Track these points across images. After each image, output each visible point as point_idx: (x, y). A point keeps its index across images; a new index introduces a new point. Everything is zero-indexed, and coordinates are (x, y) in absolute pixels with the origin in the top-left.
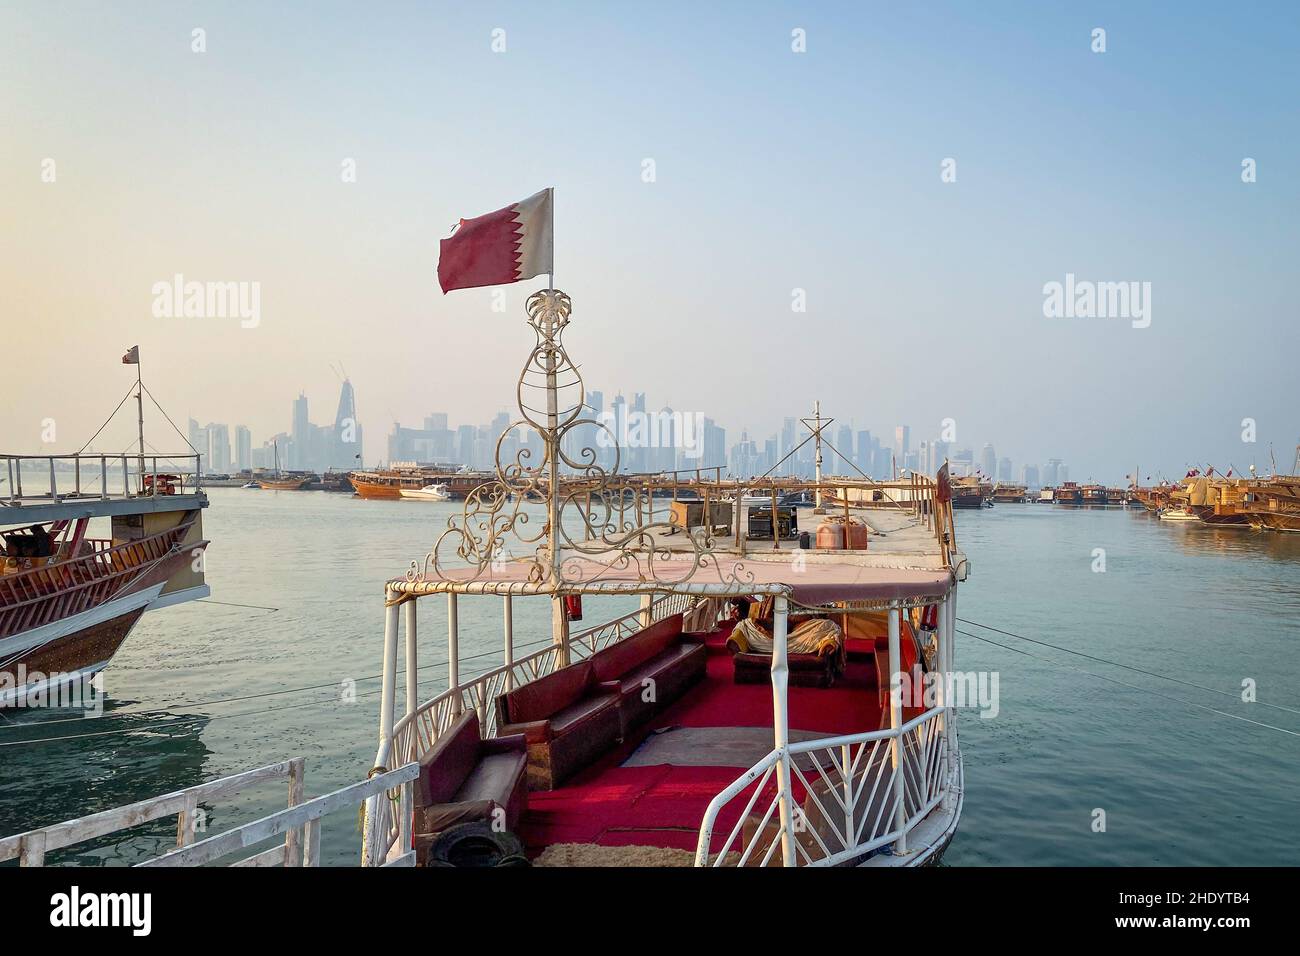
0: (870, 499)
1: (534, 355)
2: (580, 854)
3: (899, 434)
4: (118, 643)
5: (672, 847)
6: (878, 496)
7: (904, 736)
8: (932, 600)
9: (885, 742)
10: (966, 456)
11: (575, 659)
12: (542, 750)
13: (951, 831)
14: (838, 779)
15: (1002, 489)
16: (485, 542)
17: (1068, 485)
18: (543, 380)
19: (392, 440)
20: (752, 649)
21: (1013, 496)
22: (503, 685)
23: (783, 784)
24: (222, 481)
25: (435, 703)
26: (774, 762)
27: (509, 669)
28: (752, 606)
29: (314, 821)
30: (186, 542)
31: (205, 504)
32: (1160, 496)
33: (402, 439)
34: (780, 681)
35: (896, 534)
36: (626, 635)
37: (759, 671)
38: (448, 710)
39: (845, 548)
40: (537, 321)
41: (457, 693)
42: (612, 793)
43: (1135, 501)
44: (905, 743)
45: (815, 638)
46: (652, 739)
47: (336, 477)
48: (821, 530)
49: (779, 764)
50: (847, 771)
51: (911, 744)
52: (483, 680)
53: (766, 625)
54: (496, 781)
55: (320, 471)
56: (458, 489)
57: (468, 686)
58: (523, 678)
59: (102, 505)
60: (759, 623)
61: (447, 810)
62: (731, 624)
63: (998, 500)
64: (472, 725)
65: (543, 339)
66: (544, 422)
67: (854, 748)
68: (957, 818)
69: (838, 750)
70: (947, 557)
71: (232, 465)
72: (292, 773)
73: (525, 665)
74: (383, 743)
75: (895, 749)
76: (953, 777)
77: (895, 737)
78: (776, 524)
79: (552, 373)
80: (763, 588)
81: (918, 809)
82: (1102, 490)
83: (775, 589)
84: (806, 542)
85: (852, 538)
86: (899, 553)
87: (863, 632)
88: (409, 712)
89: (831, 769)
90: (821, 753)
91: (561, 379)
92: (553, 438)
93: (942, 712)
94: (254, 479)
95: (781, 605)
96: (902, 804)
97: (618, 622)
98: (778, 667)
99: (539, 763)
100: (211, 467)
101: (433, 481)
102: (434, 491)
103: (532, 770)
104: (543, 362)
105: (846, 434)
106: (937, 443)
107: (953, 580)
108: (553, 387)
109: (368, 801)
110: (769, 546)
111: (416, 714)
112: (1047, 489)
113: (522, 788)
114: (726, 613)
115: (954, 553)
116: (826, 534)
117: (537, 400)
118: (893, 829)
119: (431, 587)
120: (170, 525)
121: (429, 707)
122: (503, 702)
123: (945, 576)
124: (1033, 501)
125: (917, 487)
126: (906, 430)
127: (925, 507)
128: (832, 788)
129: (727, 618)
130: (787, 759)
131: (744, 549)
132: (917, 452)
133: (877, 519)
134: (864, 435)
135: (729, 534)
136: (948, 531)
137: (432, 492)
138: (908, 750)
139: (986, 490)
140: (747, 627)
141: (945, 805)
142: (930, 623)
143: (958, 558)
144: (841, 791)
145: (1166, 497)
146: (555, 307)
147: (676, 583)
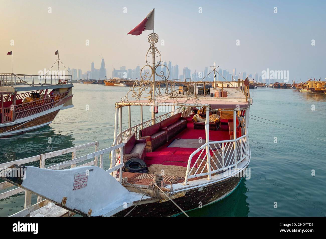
0: (226, 86)
1: (150, 49)
2: (159, 167)
3: (234, 70)
4: (54, 117)
5: (180, 166)
7: (237, 141)
8: (244, 109)
9: (232, 142)
10: (251, 75)
11: (157, 122)
12: (149, 143)
13: (248, 165)
14: (221, 151)
15: (259, 84)
16: (138, 93)
17: (276, 83)
18: (152, 55)
19: (113, 72)
20: (198, 121)
21: (262, 86)
22: (140, 128)
23: (208, 151)
24: (76, 82)
25: (126, 131)
26: (205, 146)
27: (142, 124)
28: (198, 111)
29: (102, 155)
30: (69, 95)
31: (73, 86)
33: (115, 72)
34: (207, 127)
35: (234, 94)
36: (168, 117)
37: (202, 126)
38: (128, 132)
39: (222, 97)
40: (150, 41)
41: (130, 129)
42: (166, 153)
43: (294, 87)
44: (237, 143)
46: (174, 141)
47: (101, 81)
48: (216, 93)
49: (207, 147)
50: (223, 149)
51: (238, 143)
52: (136, 126)
53: (203, 116)
54: (139, 150)
55: (97, 80)
56: (129, 84)
57: (133, 128)
58: (145, 126)
59: (51, 86)
60: (200, 115)
61: (129, 155)
63: (258, 87)
64: (134, 137)
65: (152, 45)
66: (152, 65)
67: (225, 144)
68: (249, 162)
69: (221, 144)
70: (247, 99)
71: (77, 78)
72: (96, 145)
73: (145, 123)
74: (115, 139)
75: (235, 145)
76: (248, 152)
77: (235, 141)
78: (205, 91)
79: (154, 54)
80: (203, 105)
81: (240, 159)
82: (285, 84)
83: (206, 105)
84: (212, 95)
85: (224, 94)
86: (235, 98)
87: (225, 118)
88: (120, 133)
89: (219, 148)
90: (217, 145)
91: (156, 55)
92: (154, 69)
93: (246, 136)
94: (83, 81)
95: (208, 109)
96: (236, 158)
97: (166, 114)
98: (207, 124)
99: (149, 146)
100: (73, 79)
101: (122, 82)
102: (123, 84)
103: (147, 147)
104: (152, 51)
105: (220, 70)
106: (243, 73)
107: (249, 105)
108: (154, 57)
109: (112, 152)
110: (203, 97)
111: (122, 133)
112: (271, 84)
113: (145, 151)
114: (192, 113)
115: (249, 98)
116: (217, 94)
117: (150, 60)
118: (234, 164)
119: (126, 104)
120: (65, 91)
121: (124, 132)
122: (141, 131)
123: (247, 103)
124: (268, 87)
125: (240, 82)
126: (236, 69)
127: (242, 88)
128: (219, 153)
130: (209, 145)
131: (197, 97)
132: (238, 75)
133: (229, 90)
135: (193, 94)
136: (248, 93)
137: (122, 84)
138: (238, 145)
139: (255, 84)
140: (197, 116)
141: (246, 159)
142: (243, 114)
143: (250, 99)
144: (221, 154)
145: (302, 86)
146: (154, 38)
147: (182, 104)
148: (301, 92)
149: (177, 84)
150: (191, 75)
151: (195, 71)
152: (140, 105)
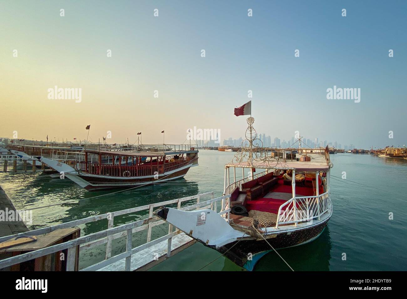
0: (310, 152)
1: (248, 128)
2: (256, 212)
3: (316, 139)
4: (187, 172)
5: (273, 213)
6: (311, 151)
7: (319, 197)
8: (325, 172)
9: (315, 198)
10: (331, 144)
11: (254, 179)
12: (249, 194)
13: (330, 217)
14: (305, 204)
15: (339, 150)
16: (240, 159)
17: (354, 149)
18: (249, 132)
19: (224, 142)
20: (287, 179)
21: (342, 152)
22: (243, 182)
23: (294, 204)
24: (200, 148)
25: (232, 184)
26: (293, 200)
27: (244, 179)
28: (287, 171)
29: (216, 202)
30: (196, 157)
31: (198, 152)
32: (379, 152)
33: (225, 142)
34: (294, 186)
35: (317, 159)
36: (263, 175)
37: (289, 183)
38: (234, 185)
39: (306, 161)
40: (248, 123)
41: (235, 183)
42: (262, 202)
43: (372, 153)
44: (320, 199)
45: (300, 177)
46: (268, 193)
47: (216, 148)
48: (301, 158)
49: (293, 201)
50: (307, 203)
51: (321, 199)
52: (239, 181)
53: (290, 175)
54: (242, 198)
55: (214, 147)
56: (235, 150)
57: (237, 182)
58: (246, 181)
59: (185, 152)
60: (288, 174)
61: (234, 202)
62: (283, 174)
63: (338, 152)
64: (238, 189)
65: (249, 126)
66: (250, 139)
67: (309, 199)
68: (331, 215)
69: (305, 199)
70: (328, 163)
71: (201, 146)
72: (212, 194)
73: (246, 179)
74: (225, 190)
75: (317, 200)
76: (330, 206)
77: (317, 197)
78: (292, 156)
79: (251, 131)
80: (290, 168)
81: (322, 212)
82: (363, 150)
83: (293, 169)
84: (298, 160)
85: (307, 159)
86: (318, 162)
87: (310, 177)
88: (228, 186)
89: (304, 202)
90: (302, 199)
91: (253, 132)
92: (251, 142)
93: (327, 193)
94: (205, 148)
95: (294, 172)
96: (319, 211)
97: (262, 173)
98: (293, 183)
99: (249, 196)
100: (199, 146)
101: (230, 148)
103: (247, 197)
104: (250, 129)
105: (305, 140)
106: (324, 142)
107: (330, 168)
108: (251, 133)
109: (223, 200)
110: (290, 160)
111: (229, 186)
112: (350, 150)
113: (246, 199)
114: (281, 172)
115: (330, 162)
116: (302, 158)
117: (249, 136)
118: (317, 215)
119: (232, 166)
120: (194, 155)
121: (231, 185)
122: (243, 185)
123: (328, 167)
124: (346, 152)
125: (321, 149)
126: (317, 139)
127: (323, 153)
128: (304, 206)
129: (282, 173)
130: (295, 200)
131: (285, 161)
132: (320, 143)
133: (312, 155)
134: (308, 140)
135: (282, 158)
136: (328, 158)
137: (230, 150)
138: (320, 200)
139: (335, 150)
140: (286, 175)
141: (329, 212)
142: (325, 175)
143: (330, 164)
144: (306, 207)
145: (381, 152)
146: (251, 120)
147: (273, 167)
148: (380, 157)
149: (270, 150)
150: (281, 143)
151: (284, 141)
152: (242, 167)
